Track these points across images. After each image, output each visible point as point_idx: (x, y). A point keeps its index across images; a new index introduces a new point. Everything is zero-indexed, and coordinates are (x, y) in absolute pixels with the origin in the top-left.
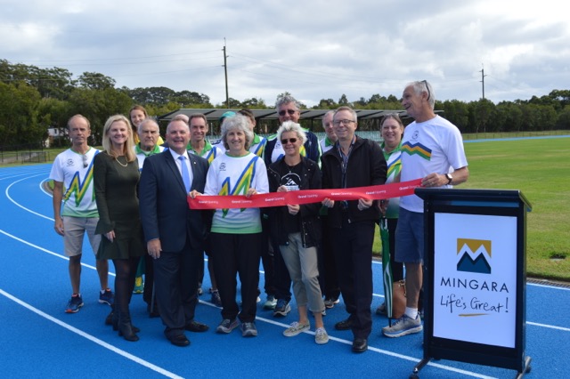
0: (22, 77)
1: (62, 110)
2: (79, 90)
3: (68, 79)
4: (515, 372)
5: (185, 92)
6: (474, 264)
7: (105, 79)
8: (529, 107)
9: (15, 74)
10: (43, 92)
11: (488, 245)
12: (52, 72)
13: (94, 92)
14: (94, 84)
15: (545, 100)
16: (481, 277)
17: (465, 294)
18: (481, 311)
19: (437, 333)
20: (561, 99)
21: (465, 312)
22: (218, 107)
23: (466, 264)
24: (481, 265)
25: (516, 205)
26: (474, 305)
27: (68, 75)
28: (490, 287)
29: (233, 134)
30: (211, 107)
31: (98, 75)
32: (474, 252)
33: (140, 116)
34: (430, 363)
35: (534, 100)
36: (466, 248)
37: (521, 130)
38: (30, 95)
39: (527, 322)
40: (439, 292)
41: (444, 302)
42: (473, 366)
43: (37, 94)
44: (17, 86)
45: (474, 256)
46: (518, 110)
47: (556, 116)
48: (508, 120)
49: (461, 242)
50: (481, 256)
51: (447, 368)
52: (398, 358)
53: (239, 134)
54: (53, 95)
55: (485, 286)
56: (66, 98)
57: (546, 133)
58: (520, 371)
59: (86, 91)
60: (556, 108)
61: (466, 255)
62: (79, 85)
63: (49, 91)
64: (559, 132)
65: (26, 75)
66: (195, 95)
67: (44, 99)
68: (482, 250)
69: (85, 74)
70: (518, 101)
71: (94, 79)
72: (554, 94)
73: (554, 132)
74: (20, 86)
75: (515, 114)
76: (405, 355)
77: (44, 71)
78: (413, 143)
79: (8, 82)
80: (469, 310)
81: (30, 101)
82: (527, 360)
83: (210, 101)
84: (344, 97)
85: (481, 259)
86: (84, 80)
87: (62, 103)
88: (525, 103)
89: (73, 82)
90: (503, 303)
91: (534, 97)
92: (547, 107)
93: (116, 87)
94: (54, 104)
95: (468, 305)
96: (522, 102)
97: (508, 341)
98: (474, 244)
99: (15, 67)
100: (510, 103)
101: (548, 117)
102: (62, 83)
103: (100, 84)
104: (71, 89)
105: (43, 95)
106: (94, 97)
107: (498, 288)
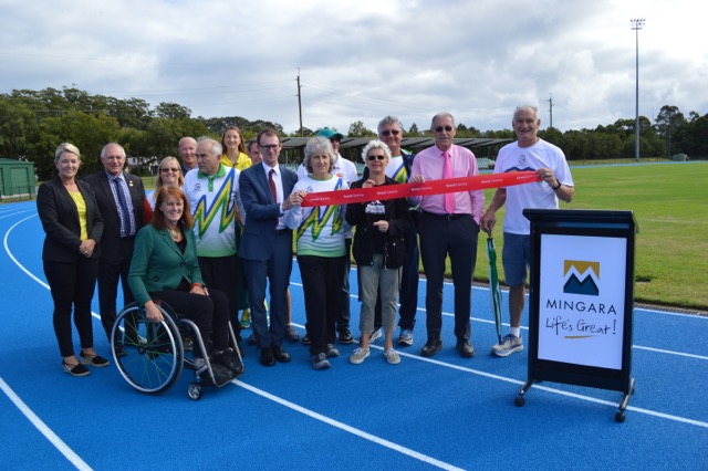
0: (101, 108)
1: (141, 139)
2: (156, 119)
3: (145, 109)
4: (622, 393)
5: (259, 122)
6: (581, 286)
7: (181, 109)
8: (595, 136)
9: (94, 105)
10: (122, 122)
11: (596, 266)
12: (129, 102)
13: (172, 121)
14: (170, 114)
15: (610, 129)
16: (588, 299)
17: (571, 316)
18: (588, 333)
19: (542, 355)
20: (626, 128)
21: (571, 334)
22: (292, 135)
23: (573, 286)
24: (589, 287)
25: (626, 226)
26: (580, 327)
27: (145, 105)
28: (597, 308)
29: (318, 157)
30: (286, 136)
31: (174, 105)
32: (581, 273)
33: (235, 137)
34: (534, 386)
35: (600, 129)
36: (573, 270)
37: (588, 158)
38: (109, 124)
39: (634, 346)
40: (545, 313)
41: (550, 324)
42: (576, 387)
43: (117, 124)
44: (97, 116)
45: (581, 278)
46: (585, 139)
47: (621, 145)
48: (575, 148)
49: (568, 264)
50: (589, 277)
51: (550, 390)
52: (499, 380)
53: (324, 157)
54: (131, 125)
55: (592, 307)
56: (144, 128)
57: (612, 161)
58: (627, 393)
59: (163, 121)
60: (621, 137)
61: (573, 276)
62: (156, 115)
63: (127, 121)
64: (624, 160)
65: (104, 106)
66: (269, 124)
67: (123, 129)
68: (590, 271)
69: (162, 104)
70: (584, 130)
71: (171, 110)
72: (619, 123)
73: (618, 160)
74: (100, 116)
75: (581, 142)
76: (506, 377)
77: (122, 102)
78: (521, 168)
79: (87, 113)
80: (575, 332)
81: (110, 131)
82: (632, 380)
83: (284, 131)
84: (414, 126)
85: (589, 281)
86: (161, 110)
87: (140, 133)
88: (592, 131)
89: (150, 113)
90: (611, 325)
91: (600, 127)
92: (613, 136)
93: (191, 117)
94: (133, 133)
95: (574, 327)
96: (589, 131)
97: (615, 363)
98: (582, 266)
99: (94, 98)
100: (576, 132)
101: (614, 145)
102: (139, 113)
103: (177, 114)
104: (148, 119)
105: (121, 125)
106: (172, 126)
107: (606, 310)
